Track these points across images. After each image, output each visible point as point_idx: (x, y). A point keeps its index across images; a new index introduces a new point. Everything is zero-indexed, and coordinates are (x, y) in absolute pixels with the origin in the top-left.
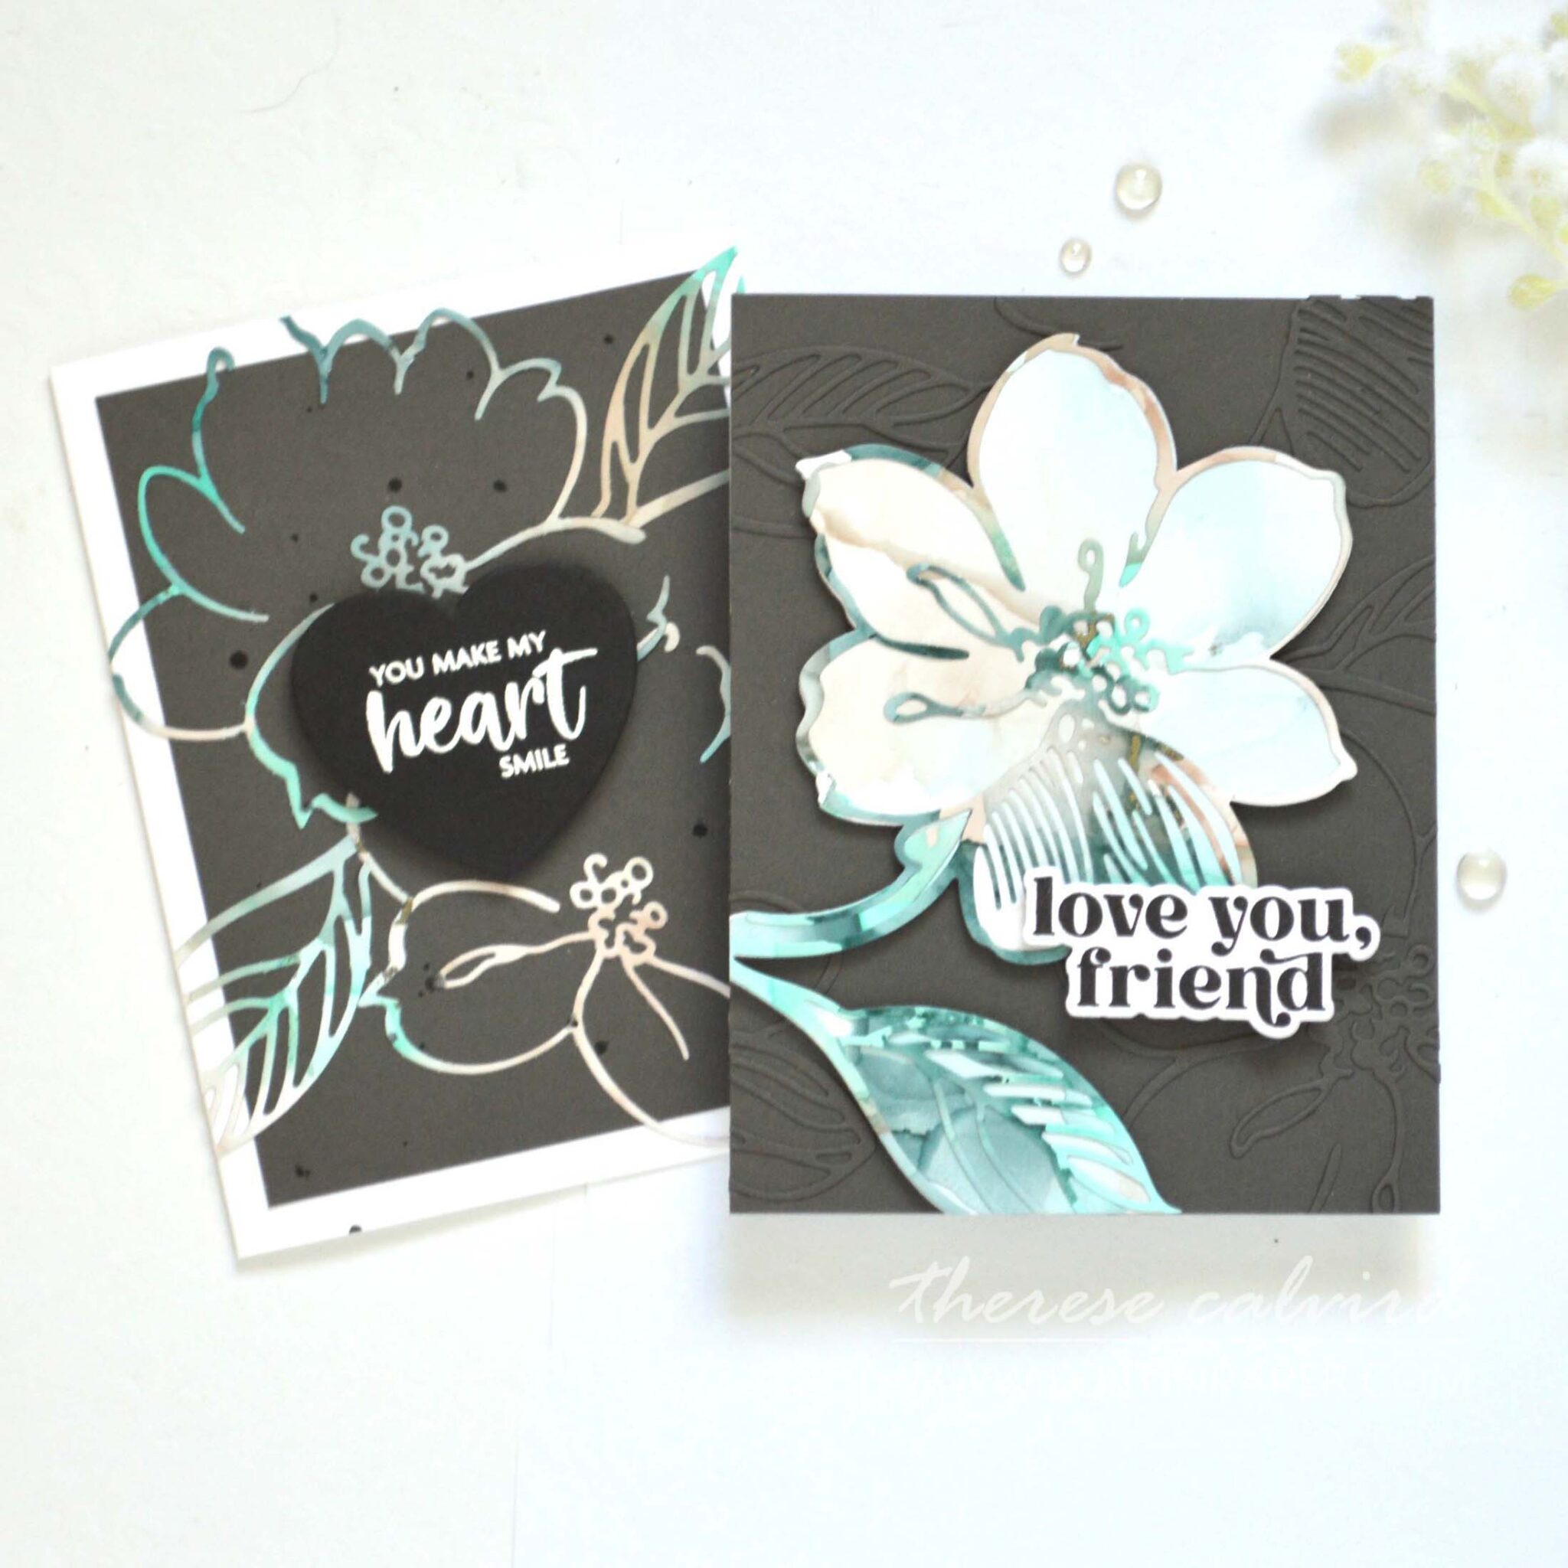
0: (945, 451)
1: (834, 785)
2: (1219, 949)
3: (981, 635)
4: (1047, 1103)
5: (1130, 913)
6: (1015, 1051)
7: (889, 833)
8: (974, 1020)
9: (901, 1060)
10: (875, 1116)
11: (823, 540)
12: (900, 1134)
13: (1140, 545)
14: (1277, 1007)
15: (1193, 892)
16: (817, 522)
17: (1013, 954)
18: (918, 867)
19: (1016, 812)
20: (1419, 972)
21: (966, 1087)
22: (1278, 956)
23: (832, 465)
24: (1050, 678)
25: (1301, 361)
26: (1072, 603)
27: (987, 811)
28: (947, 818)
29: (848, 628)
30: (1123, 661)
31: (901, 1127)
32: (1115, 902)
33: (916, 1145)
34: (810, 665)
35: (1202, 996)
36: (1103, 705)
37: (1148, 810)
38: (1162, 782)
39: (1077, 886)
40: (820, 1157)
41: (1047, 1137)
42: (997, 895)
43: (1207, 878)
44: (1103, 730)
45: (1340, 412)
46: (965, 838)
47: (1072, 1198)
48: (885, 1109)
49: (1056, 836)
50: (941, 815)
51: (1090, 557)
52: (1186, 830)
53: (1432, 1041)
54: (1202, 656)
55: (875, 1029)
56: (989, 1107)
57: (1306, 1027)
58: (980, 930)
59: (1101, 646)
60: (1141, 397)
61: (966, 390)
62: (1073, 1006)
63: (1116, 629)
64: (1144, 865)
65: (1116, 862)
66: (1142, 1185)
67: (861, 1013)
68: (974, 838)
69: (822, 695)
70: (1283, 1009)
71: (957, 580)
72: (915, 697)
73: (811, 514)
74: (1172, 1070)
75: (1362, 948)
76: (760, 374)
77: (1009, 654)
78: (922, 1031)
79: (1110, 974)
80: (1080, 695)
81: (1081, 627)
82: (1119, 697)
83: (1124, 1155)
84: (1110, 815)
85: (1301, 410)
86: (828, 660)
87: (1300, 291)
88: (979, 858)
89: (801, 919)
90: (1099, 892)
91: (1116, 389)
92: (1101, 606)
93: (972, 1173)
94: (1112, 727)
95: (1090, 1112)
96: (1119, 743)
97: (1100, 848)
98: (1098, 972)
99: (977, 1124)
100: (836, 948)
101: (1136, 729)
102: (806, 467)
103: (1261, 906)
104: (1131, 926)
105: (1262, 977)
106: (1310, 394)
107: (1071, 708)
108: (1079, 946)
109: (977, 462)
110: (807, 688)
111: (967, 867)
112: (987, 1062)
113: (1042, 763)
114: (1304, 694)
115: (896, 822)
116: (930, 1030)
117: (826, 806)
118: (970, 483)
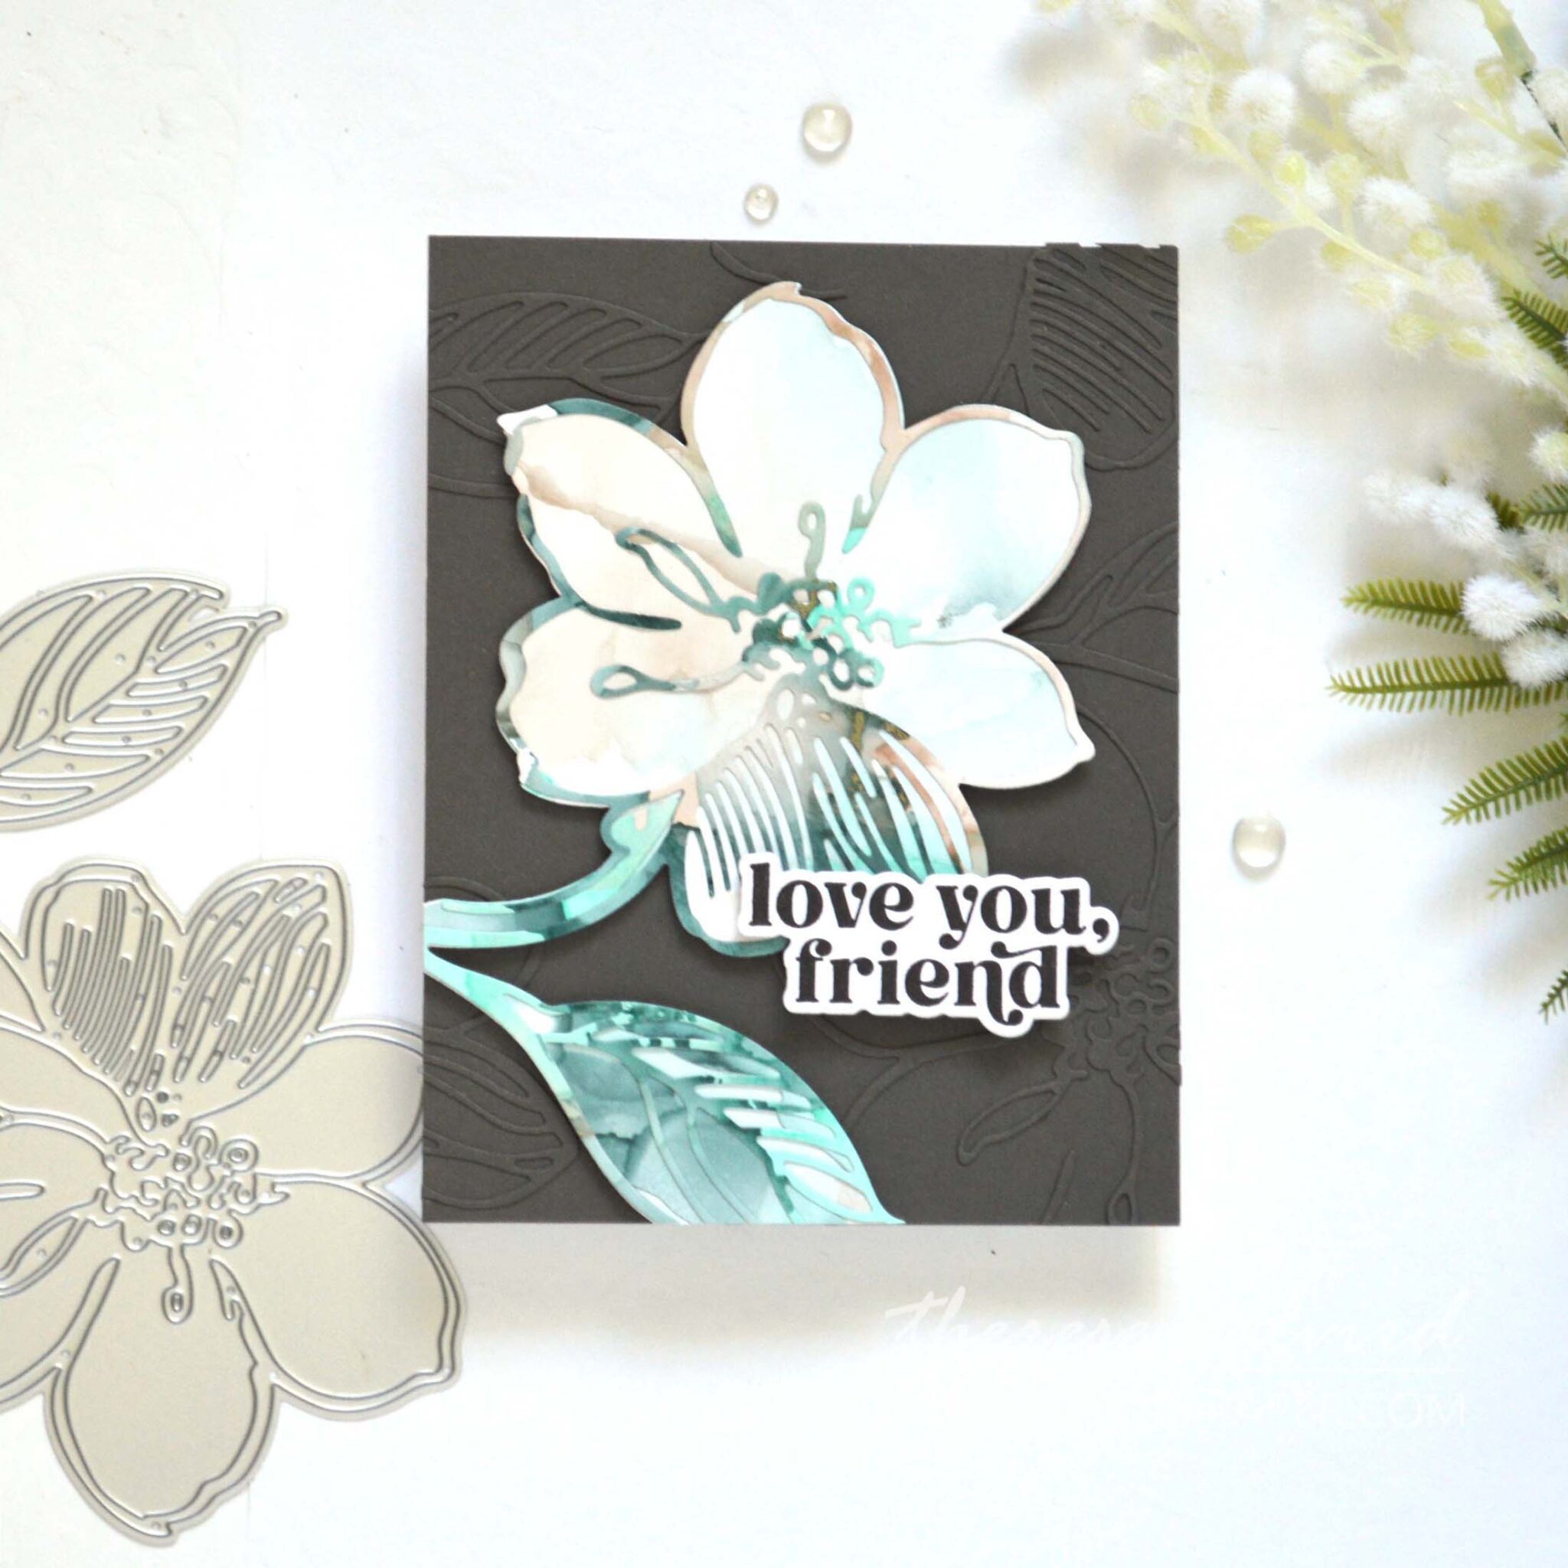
0: (657, 407)
1: (535, 764)
2: (947, 942)
3: (694, 604)
4: (763, 1106)
5: (852, 902)
6: (728, 1049)
7: (595, 816)
8: (685, 1016)
9: (607, 1059)
10: (579, 1118)
11: (526, 497)
12: (605, 1138)
13: (865, 508)
14: (1008, 1005)
15: (919, 881)
16: (520, 481)
17: (726, 945)
18: (626, 851)
19: (731, 794)
20: (1159, 967)
21: (677, 1087)
22: (1010, 949)
23: (537, 421)
24: (768, 650)
25: (1035, 314)
26: (792, 570)
27: (700, 792)
28: (657, 800)
29: (553, 595)
30: (846, 633)
31: (605, 1131)
32: (836, 890)
33: (622, 1150)
34: (511, 635)
35: (930, 992)
36: (825, 680)
37: (872, 792)
38: (886, 762)
39: (795, 874)
40: (518, 1162)
41: (761, 1142)
42: (710, 882)
43: (934, 866)
44: (825, 706)
45: (1077, 368)
46: (676, 821)
47: (789, 1207)
48: (589, 1112)
49: (773, 819)
50: (652, 797)
51: (812, 521)
52: (912, 813)
53: (1172, 1041)
54: (930, 628)
55: (578, 1027)
56: (701, 1110)
57: (1039, 1025)
58: (692, 920)
59: (822, 617)
60: (866, 350)
61: (678, 341)
62: (791, 1001)
63: (838, 596)
64: (867, 851)
65: (838, 848)
66: (862, 1194)
67: (564, 1008)
68: (686, 822)
69: (524, 666)
70: (1014, 1006)
71: (668, 545)
72: (625, 669)
73: (512, 473)
74: (896, 1071)
75: (1099, 941)
76: (459, 323)
77: (724, 625)
78: (629, 1028)
79: (831, 967)
80: (799, 668)
81: (802, 596)
82: (842, 671)
83: (844, 1161)
84: (831, 798)
85: (1036, 366)
86: (530, 630)
87: (1037, 238)
88: (691, 840)
89: (499, 907)
90: (819, 880)
91: (841, 342)
92: (823, 574)
93: (683, 1182)
94: (833, 702)
95: (808, 1115)
96: (841, 720)
97: (820, 833)
98: (818, 964)
99: (688, 1128)
100: (537, 938)
101: (860, 706)
102: (508, 422)
103: (991, 897)
104: (853, 916)
105: (993, 971)
106: (1046, 349)
107: (790, 682)
108: (798, 938)
109: (691, 417)
110: (508, 659)
111: (678, 853)
112: (698, 1061)
113: (759, 741)
114: (1039, 669)
115: (603, 803)
116: (638, 1027)
117: (528, 787)
118: (684, 441)
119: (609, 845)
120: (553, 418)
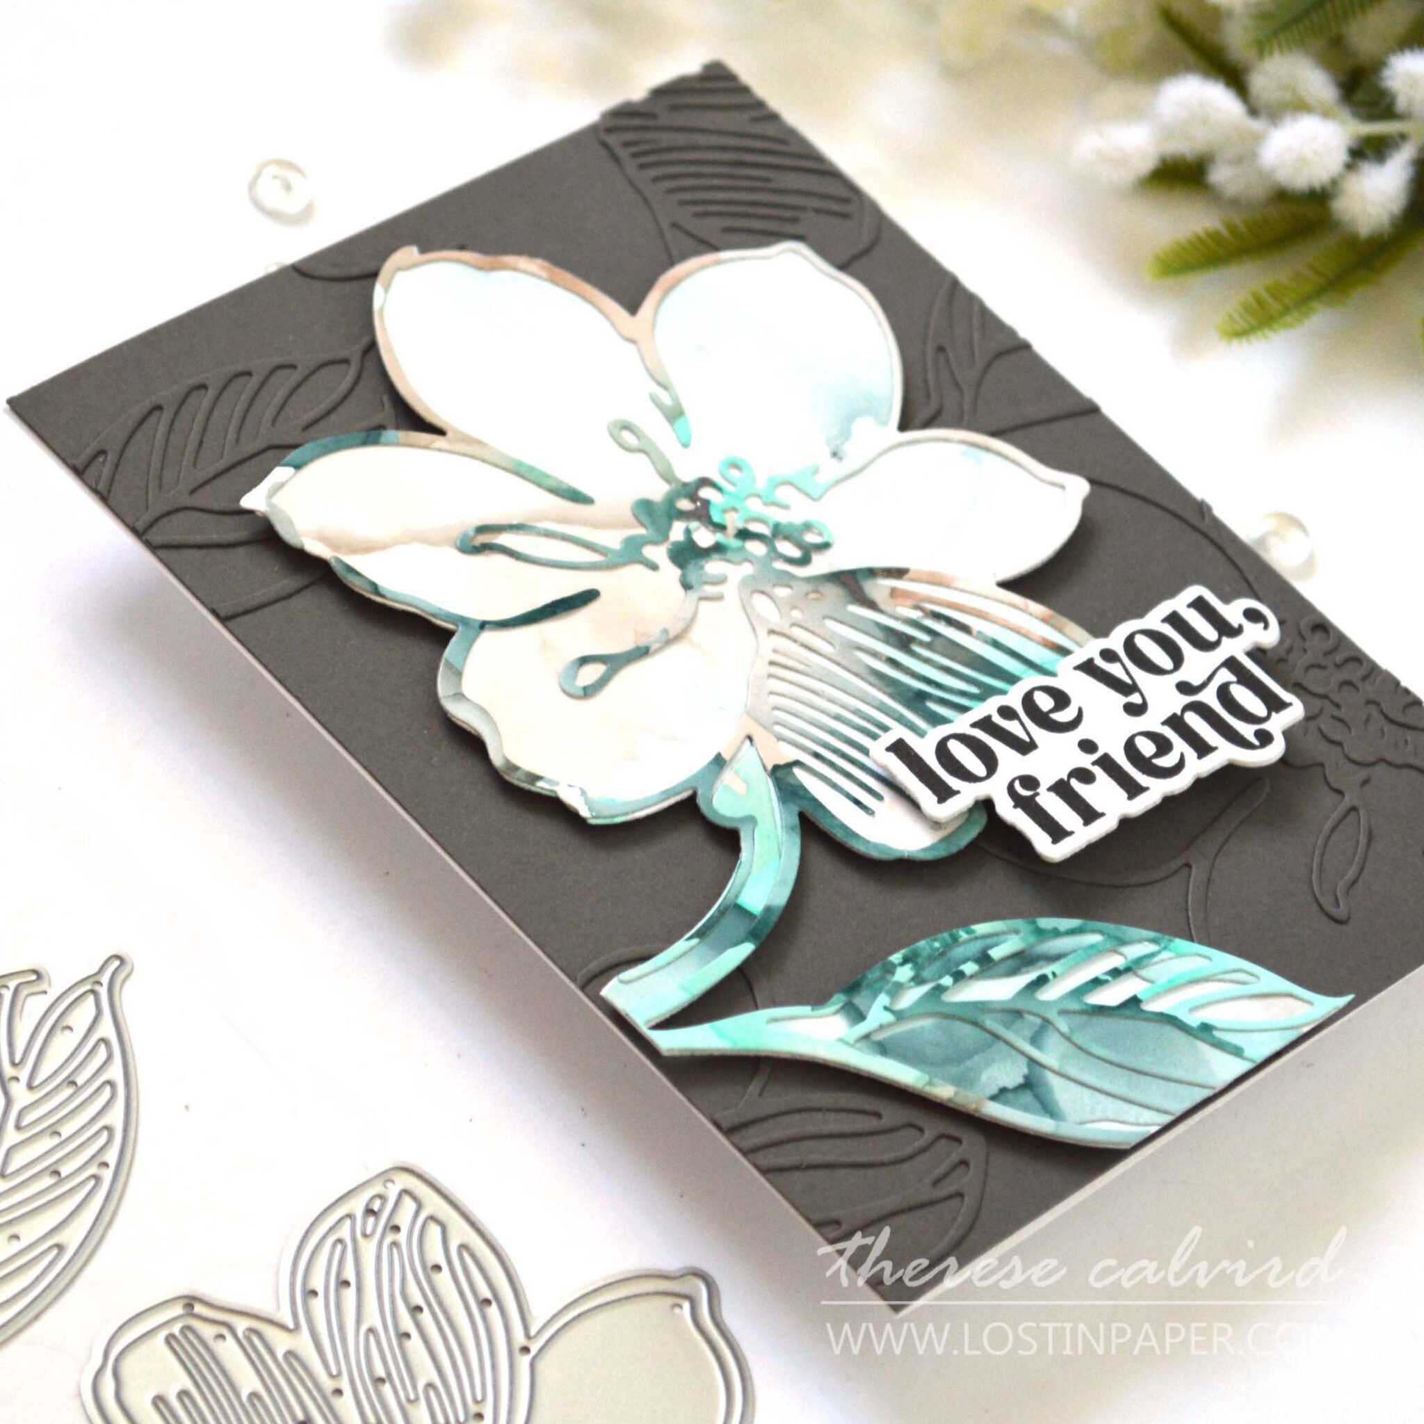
1: (583, 793)
2: (1134, 710)
3: (589, 566)
4: (1116, 973)
5: (1012, 727)
6: (1032, 939)
7: (688, 807)
8: (962, 933)
9: (927, 1022)
10: (956, 1093)
11: (338, 560)
12: (1001, 1095)
13: (666, 399)
14: (1247, 730)
16: (316, 548)
18: (751, 820)
19: (796, 715)
21: (1019, 1005)
22: (1196, 682)
23: (281, 486)
24: (702, 568)
25: (651, 173)
26: (654, 488)
27: (766, 728)
28: (732, 759)
29: (448, 635)
30: (757, 514)
31: (994, 1089)
32: (987, 726)
33: (1027, 1097)
34: (444, 690)
35: (1164, 762)
36: (780, 565)
37: (925, 638)
38: (910, 602)
39: (936, 734)
40: (936, 1182)
41: (1148, 1007)
42: (857, 802)
44: (806, 587)
45: (732, 197)
46: (770, 767)
47: (1237, 1052)
48: (957, 1081)
49: (858, 712)
50: (726, 757)
51: (628, 437)
52: (979, 632)
55: (868, 1009)
56: (1064, 1012)
57: (1290, 731)
58: (876, 846)
59: (723, 511)
60: (533, 269)
61: (345, 361)
62: (1048, 849)
63: (722, 488)
65: (942, 701)
66: (1289, 995)
67: (838, 1000)
68: (780, 762)
69: (483, 712)
70: (1252, 728)
71: (517, 529)
72: (584, 660)
73: (301, 546)
74: (1198, 877)
77: (637, 570)
78: (918, 980)
79: (1052, 795)
80: (747, 569)
81: (685, 505)
82: (789, 549)
83: (1241, 977)
85: (695, 214)
87: (588, 114)
88: (802, 775)
89: (681, 945)
90: (957, 728)
92: (688, 475)
93: (1115, 1089)
94: (808, 580)
95: (1165, 955)
96: (834, 590)
97: (914, 699)
98: (1038, 799)
99: (1068, 1037)
100: (746, 949)
101: (837, 569)
102: (253, 500)
104: (1026, 738)
105: (1202, 710)
106: (688, 196)
107: (754, 586)
108: (996, 789)
109: (427, 408)
110: (460, 712)
111: (802, 793)
112: (1014, 972)
113: (775, 651)
114: (963, 448)
115: (685, 790)
116: (926, 974)
117: (597, 817)
118: (439, 432)
119: (727, 824)
120: (295, 474)
